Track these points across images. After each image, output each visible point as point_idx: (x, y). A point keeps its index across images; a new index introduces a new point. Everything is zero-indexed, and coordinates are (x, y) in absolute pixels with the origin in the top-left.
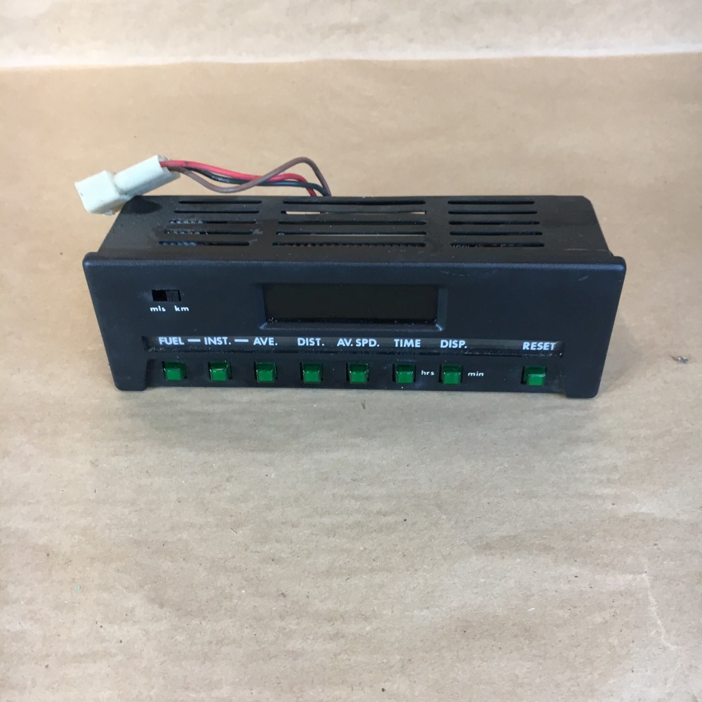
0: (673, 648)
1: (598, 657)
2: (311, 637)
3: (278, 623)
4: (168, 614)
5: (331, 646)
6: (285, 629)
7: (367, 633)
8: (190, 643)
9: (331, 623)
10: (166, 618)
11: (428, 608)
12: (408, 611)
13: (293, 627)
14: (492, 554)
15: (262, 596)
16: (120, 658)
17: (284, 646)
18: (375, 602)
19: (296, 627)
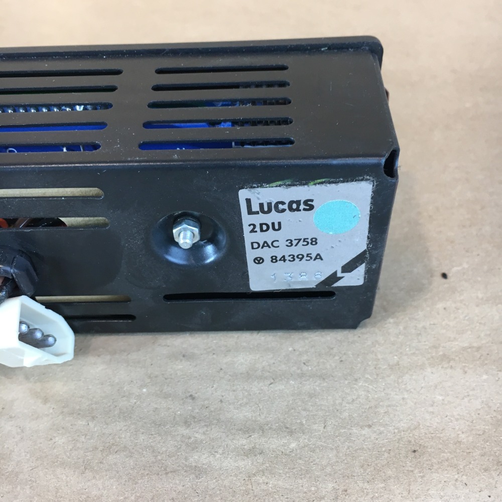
2: (220, 451)
4: (51, 411)
5: (245, 464)
6: (190, 438)
8: (70, 447)
9: (247, 435)
10: (48, 415)
11: (370, 426)
12: (345, 428)
15: (166, 396)
17: (186, 459)
18: (304, 413)
19: (203, 437)
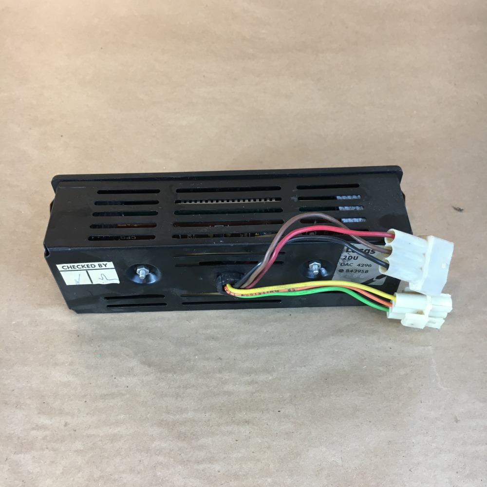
0: (445, 389)
1: (403, 394)
3: (219, 375)
7: (270, 381)
13: (227, 377)
14: (342, 335)
16: (128, 396)
